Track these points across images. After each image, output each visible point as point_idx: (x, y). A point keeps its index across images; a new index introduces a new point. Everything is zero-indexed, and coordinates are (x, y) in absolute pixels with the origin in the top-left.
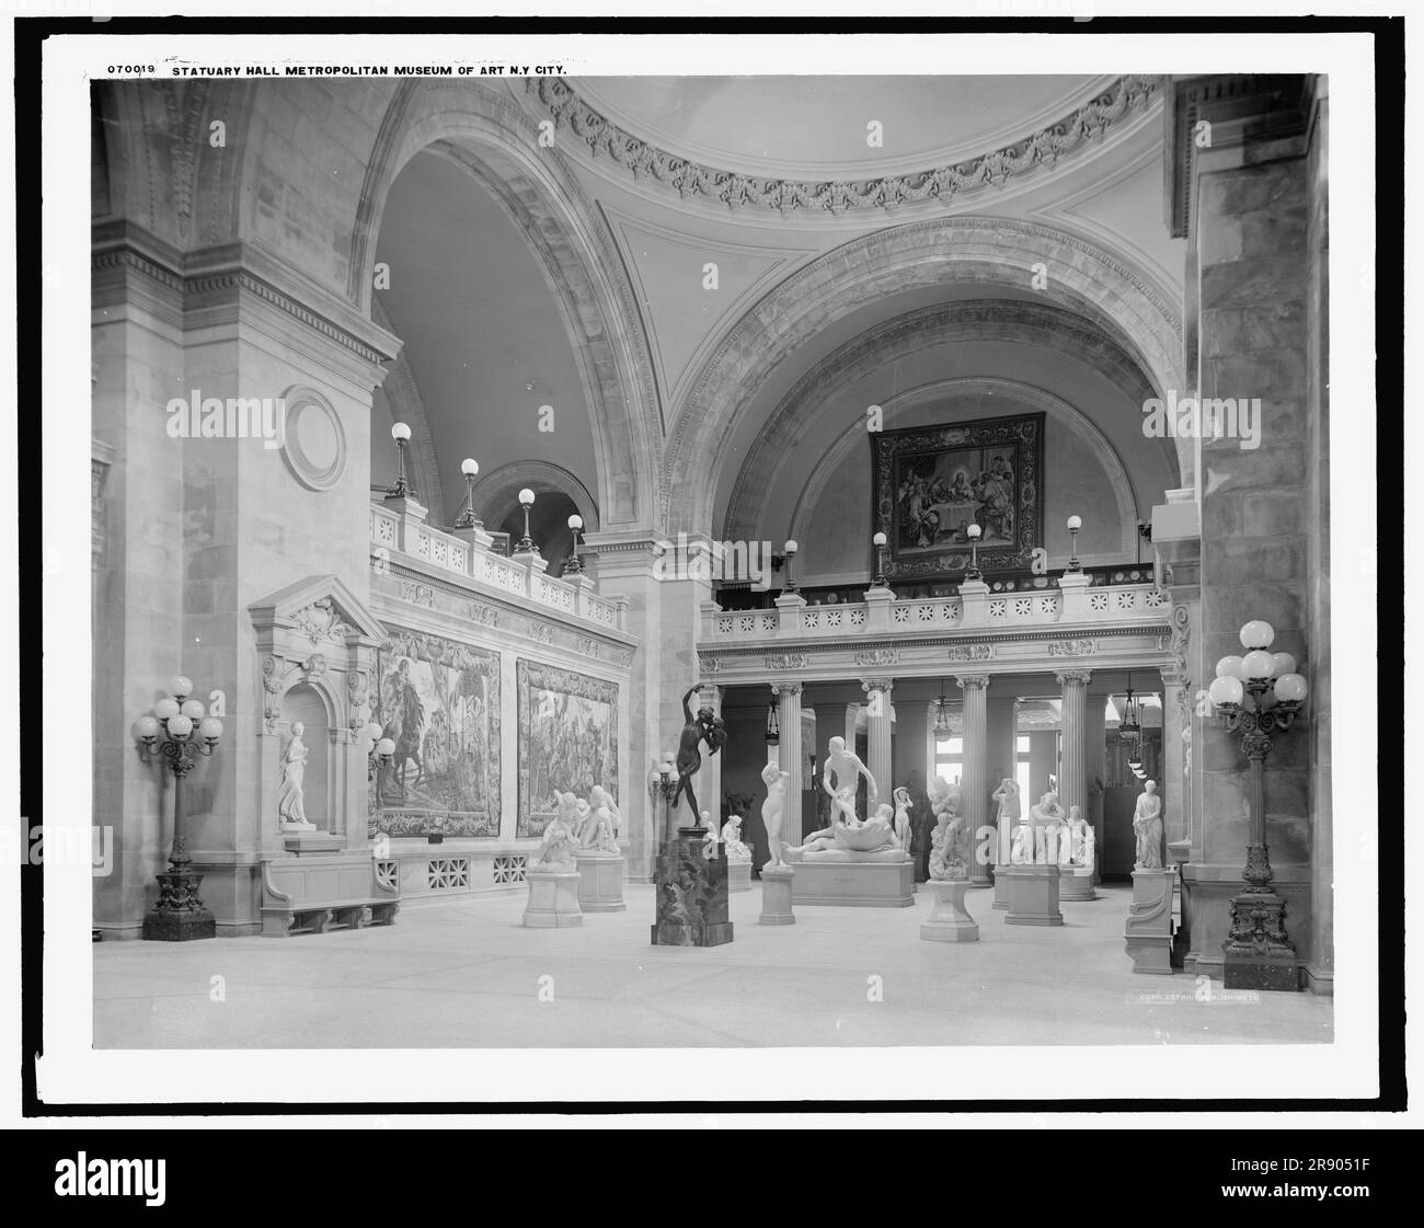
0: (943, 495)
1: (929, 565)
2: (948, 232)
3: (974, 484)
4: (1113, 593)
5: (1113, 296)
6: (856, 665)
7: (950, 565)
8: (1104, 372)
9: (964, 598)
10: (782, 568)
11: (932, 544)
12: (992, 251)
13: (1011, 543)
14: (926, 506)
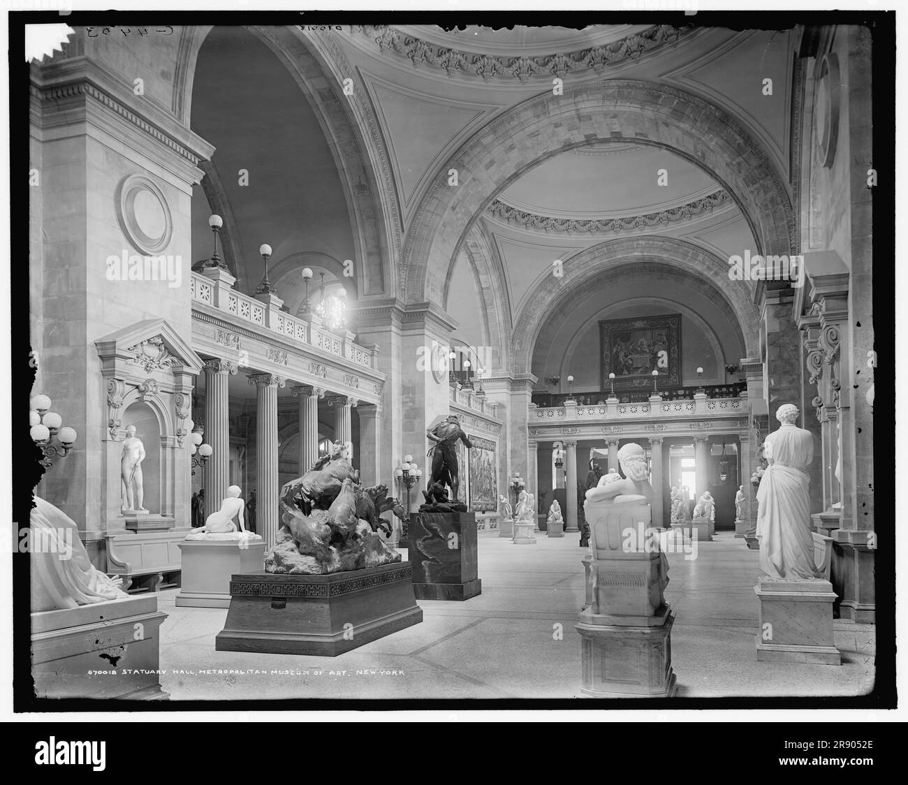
0: (635, 351)
1: (628, 384)
2: (642, 243)
3: (649, 346)
4: (718, 402)
5: (716, 274)
6: (602, 433)
7: (639, 384)
8: (709, 298)
9: (651, 403)
10: (557, 384)
11: (629, 373)
12: (662, 252)
13: (667, 374)
14: (626, 356)
